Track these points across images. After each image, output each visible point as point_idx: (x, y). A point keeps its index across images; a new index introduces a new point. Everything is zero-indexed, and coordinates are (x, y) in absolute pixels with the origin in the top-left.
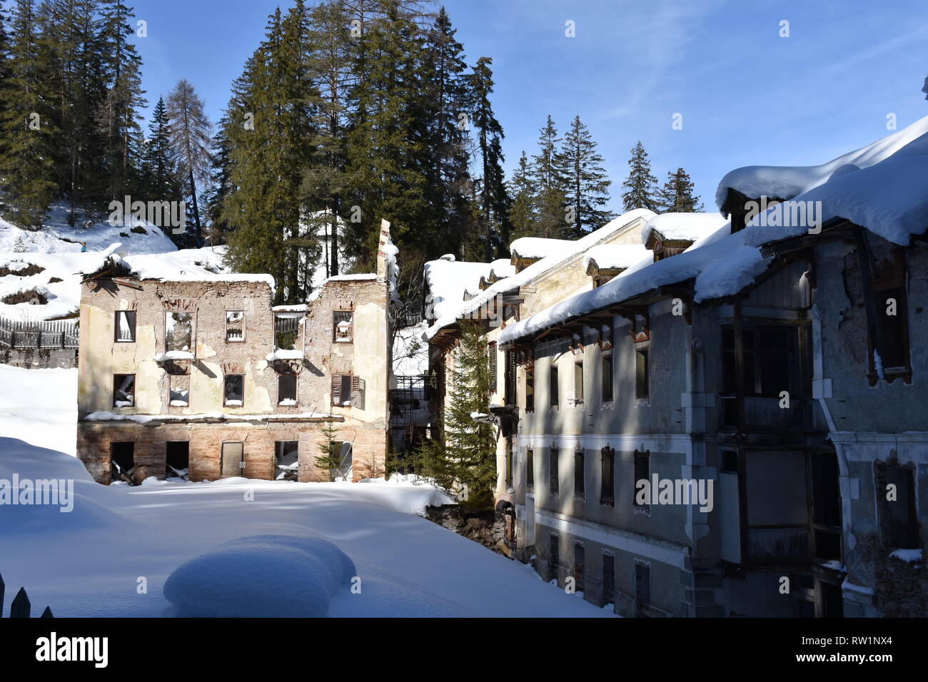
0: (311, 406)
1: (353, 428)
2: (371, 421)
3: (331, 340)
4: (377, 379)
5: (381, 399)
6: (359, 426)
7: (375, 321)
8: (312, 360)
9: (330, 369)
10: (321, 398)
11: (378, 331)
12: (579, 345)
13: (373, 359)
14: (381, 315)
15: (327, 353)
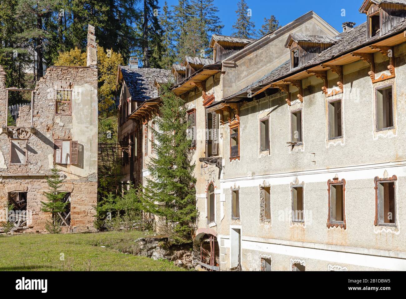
0: (38, 164)
1: (72, 182)
2: (86, 176)
3: (54, 113)
4: (91, 143)
5: (93, 159)
6: (76, 180)
7: (89, 98)
8: (39, 128)
9: (53, 135)
10: (46, 158)
11: (91, 106)
12: (298, 95)
13: (87, 128)
14: (94, 93)
15: (50, 123)
